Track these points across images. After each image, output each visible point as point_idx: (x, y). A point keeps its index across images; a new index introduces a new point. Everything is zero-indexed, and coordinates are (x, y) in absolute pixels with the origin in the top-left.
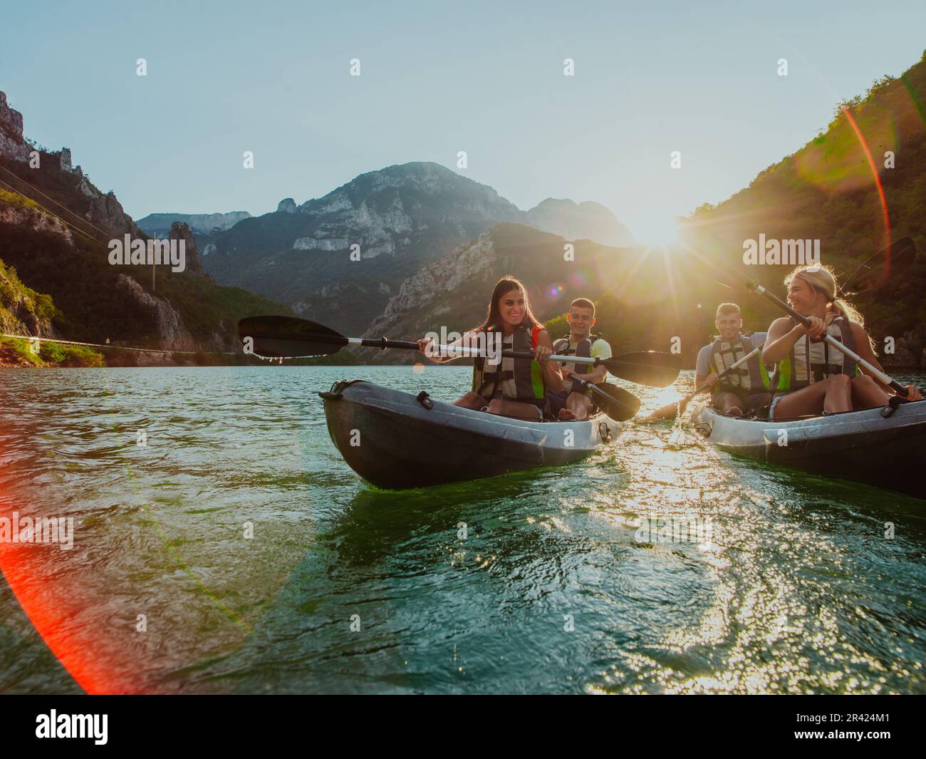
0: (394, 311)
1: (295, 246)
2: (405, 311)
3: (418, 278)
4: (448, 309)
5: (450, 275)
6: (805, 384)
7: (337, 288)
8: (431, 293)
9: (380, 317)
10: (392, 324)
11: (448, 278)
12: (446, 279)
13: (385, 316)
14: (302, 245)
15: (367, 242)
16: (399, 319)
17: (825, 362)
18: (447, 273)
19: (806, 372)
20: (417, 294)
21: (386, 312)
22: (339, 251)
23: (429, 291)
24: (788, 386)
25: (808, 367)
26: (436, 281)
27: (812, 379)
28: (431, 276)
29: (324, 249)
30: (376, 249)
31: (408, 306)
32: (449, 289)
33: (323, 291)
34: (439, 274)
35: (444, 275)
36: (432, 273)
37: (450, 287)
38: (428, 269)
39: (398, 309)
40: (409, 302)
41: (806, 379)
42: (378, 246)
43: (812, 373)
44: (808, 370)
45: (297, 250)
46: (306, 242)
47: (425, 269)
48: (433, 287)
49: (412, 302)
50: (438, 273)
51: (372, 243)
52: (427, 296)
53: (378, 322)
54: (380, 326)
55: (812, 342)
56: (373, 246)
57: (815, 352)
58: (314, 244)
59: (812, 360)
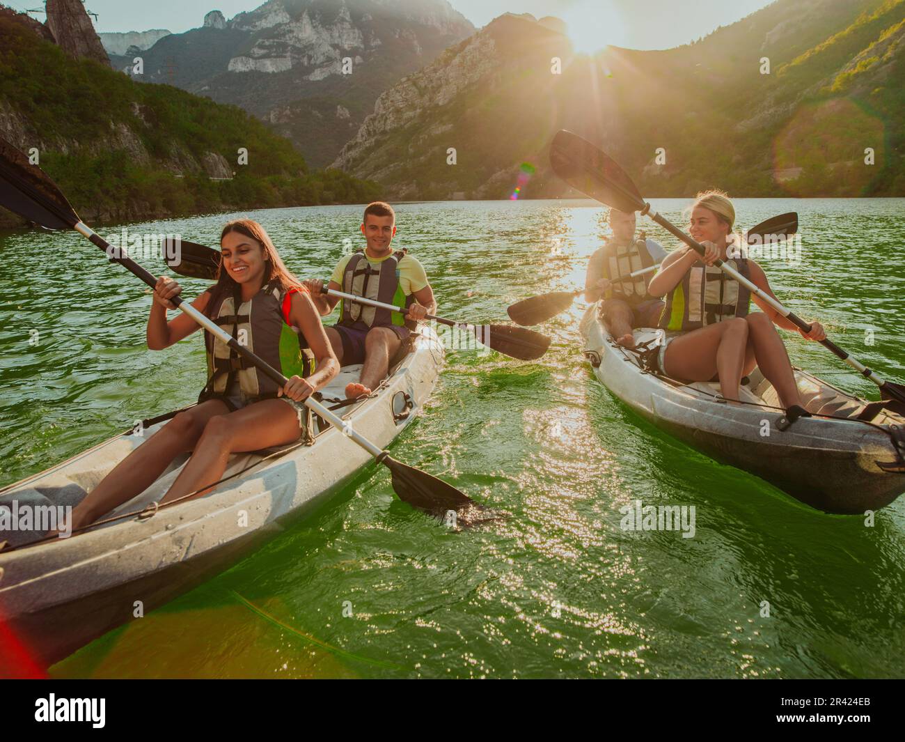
0: (369, 133)
1: (230, 68)
2: (384, 133)
3: (398, 91)
4: (451, 125)
5: (440, 86)
6: (696, 326)
7: (288, 112)
8: (415, 109)
9: (353, 142)
10: (369, 150)
11: (436, 89)
12: (434, 92)
13: (359, 140)
14: (238, 66)
15: (312, 62)
16: (378, 144)
17: (719, 302)
18: (434, 84)
19: (700, 312)
20: (398, 111)
21: (359, 135)
22: (282, 73)
23: (412, 107)
24: (680, 326)
25: (702, 307)
26: (422, 95)
27: (705, 320)
28: (414, 88)
29: (263, 70)
30: (325, 69)
31: (388, 128)
32: (441, 103)
33: (272, 116)
34: (423, 85)
35: (430, 86)
36: (415, 84)
37: (441, 100)
38: (408, 80)
39: (375, 131)
40: (389, 122)
41: (700, 320)
42: (326, 66)
43: (705, 313)
44: (702, 311)
45: (232, 72)
46: (242, 62)
47: (404, 79)
48: (417, 102)
49: (393, 122)
50: (422, 83)
51: (318, 62)
52: (411, 114)
53: (350, 148)
54: (353, 153)
55: (709, 280)
56: (321, 66)
57: (710, 291)
58: (251, 65)
59: (708, 300)
